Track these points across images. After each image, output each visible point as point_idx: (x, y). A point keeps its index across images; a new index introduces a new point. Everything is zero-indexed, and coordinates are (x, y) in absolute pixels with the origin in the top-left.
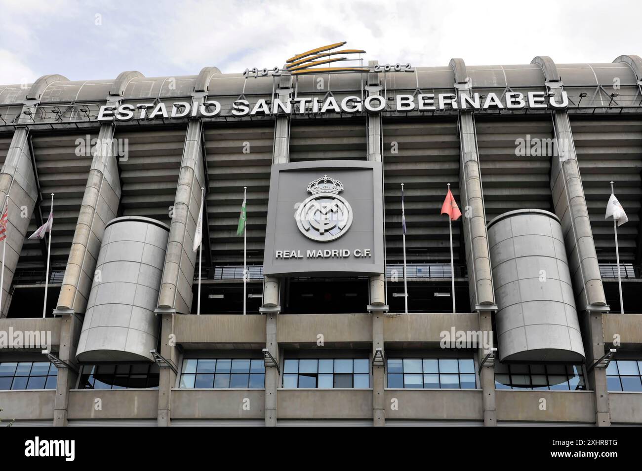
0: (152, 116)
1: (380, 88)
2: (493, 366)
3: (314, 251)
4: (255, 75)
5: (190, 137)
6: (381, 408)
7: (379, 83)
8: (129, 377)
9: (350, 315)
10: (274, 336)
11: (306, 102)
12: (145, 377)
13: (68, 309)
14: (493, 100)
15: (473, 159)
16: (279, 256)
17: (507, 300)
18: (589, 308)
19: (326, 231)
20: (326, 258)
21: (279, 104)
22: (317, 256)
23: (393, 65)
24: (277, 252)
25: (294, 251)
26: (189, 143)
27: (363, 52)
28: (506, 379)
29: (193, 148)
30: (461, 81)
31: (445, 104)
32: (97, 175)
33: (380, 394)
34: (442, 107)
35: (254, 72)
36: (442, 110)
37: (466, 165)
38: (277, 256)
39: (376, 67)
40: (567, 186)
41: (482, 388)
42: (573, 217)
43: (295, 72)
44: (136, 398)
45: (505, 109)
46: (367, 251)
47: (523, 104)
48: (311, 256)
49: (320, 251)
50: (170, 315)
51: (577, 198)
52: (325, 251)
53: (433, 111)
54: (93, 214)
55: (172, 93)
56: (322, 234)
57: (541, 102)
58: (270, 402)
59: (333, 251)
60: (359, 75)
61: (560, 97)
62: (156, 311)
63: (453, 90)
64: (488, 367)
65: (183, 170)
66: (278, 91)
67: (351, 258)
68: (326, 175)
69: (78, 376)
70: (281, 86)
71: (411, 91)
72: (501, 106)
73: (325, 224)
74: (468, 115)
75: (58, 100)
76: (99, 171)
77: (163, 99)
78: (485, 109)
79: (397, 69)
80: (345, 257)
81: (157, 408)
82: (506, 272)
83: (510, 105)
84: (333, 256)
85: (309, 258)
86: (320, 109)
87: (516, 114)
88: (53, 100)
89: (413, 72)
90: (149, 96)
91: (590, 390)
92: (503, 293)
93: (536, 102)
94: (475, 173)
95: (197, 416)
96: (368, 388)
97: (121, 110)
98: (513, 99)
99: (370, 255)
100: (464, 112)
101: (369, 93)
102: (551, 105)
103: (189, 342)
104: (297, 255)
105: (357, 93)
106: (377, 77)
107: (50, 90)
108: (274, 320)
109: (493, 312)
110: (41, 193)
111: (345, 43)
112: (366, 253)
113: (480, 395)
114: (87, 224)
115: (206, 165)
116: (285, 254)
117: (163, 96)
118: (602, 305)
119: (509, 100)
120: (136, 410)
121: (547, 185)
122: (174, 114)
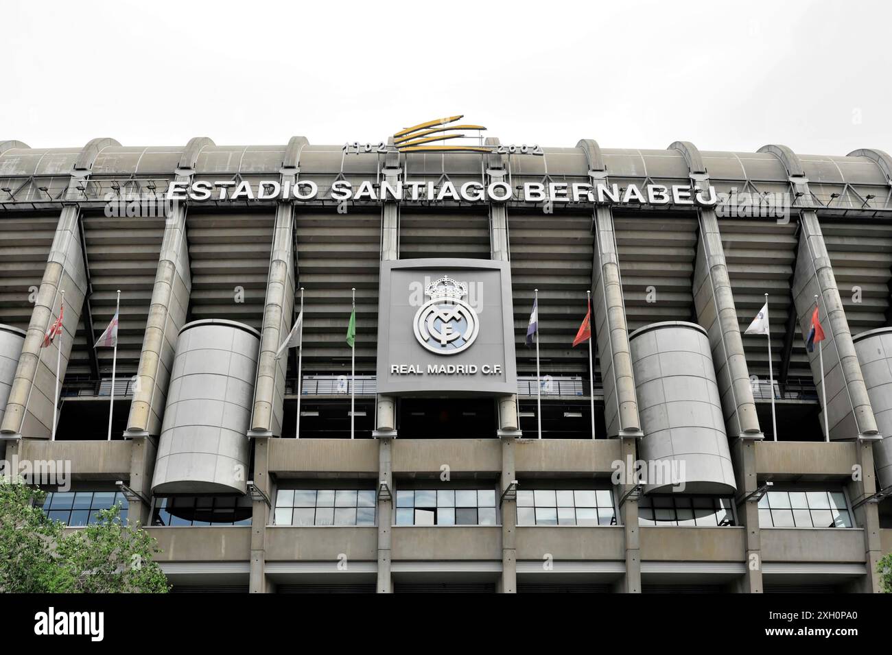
0: (234, 196)
1: (504, 172)
2: (636, 500)
3: (436, 366)
4: (357, 151)
5: (281, 224)
6: (512, 547)
7: (502, 166)
8: (212, 511)
9: (476, 441)
10: (388, 464)
11: (419, 186)
12: (232, 511)
13: (141, 430)
14: (633, 193)
15: (613, 261)
16: (395, 371)
17: (653, 426)
18: (742, 435)
19: (449, 342)
20: (449, 374)
21: (387, 188)
22: (440, 372)
23: (519, 146)
24: (393, 366)
25: (412, 366)
26: (280, 231)
27: (484, 129)
28: (649, 512)
29: (284, 237)
30: (596, 169)
31: (580, 196)
32: (169, 267)
33: (511, 531)
34: (576, 198)
35: (356, 147)
36: (576, 202)
37: (604, 268)
38: (392, 372)
39: (500, 147)
40: (716, 296)
41: (623, 524)
42: (723, 332)
43: (404, 149)
44: (223, 537)
45: (647, 203)
46: (497, 367)
47: (666, 200)
48: (433, 372)
49: (443, 366)
50: (265, 439)
51: (728, 310)
52: (449, 366)
53: (566, 203)
54: (166, 315)
55: (255, 168)
56: (444, 346)
57: (686, 198)
58: (384, 542)
59: (458, 366)
60: (479, 155)
61: (707, 193)
62: (250, 434)
63: (587, 179)
64: (632, 501)
65: (274, 264)
66: (384, 171)
67: (479, 376)
68: (446, 276)
69: (150, 510)
70: (388, 165)
71: (539, 177)
72: (642, 200)
73: (448, 334)
74: (605, 208)
75: (113, 172)
76: (171, 263)
77: (246, 176)
78: (625, 204)
79: (523, 151)
80: (471, 374)
81: (249, 549)
82: (651, 391)
83: (652, 200)
84: (458, 372)
85: (431, 374)
86: (436, 196)
87: (658, 210)
88: (107, 172)
89: (542, 155)
90: (227, 170)
91: (739, 525)
92: (648, 417)
93: (681, 197)
94: (615, 277)
95: (296, 558)
96: (495, 525)
97: (195, 187)
98: (657, 193)
99: (500, 372)
100: (600, 206)
101: (492, 179)
102: (697, 201)
103: (286, 471)
104: (416, 370)
105: (477, 177)
106: (499, 159)
107: (102, 158)
108: (388, 446)
109: (637, 440)
110: (90, 285)
111: (462, 116)
112: (495, 369)
113: (622, 532)
114: (158, 326)
115: (297, 256)
116: (402, 369)
117: (244, 171)
118: (755, 432)
119: (651, 194)
120: (223, 551)
121: (689, 291)
122: (261, 196)
